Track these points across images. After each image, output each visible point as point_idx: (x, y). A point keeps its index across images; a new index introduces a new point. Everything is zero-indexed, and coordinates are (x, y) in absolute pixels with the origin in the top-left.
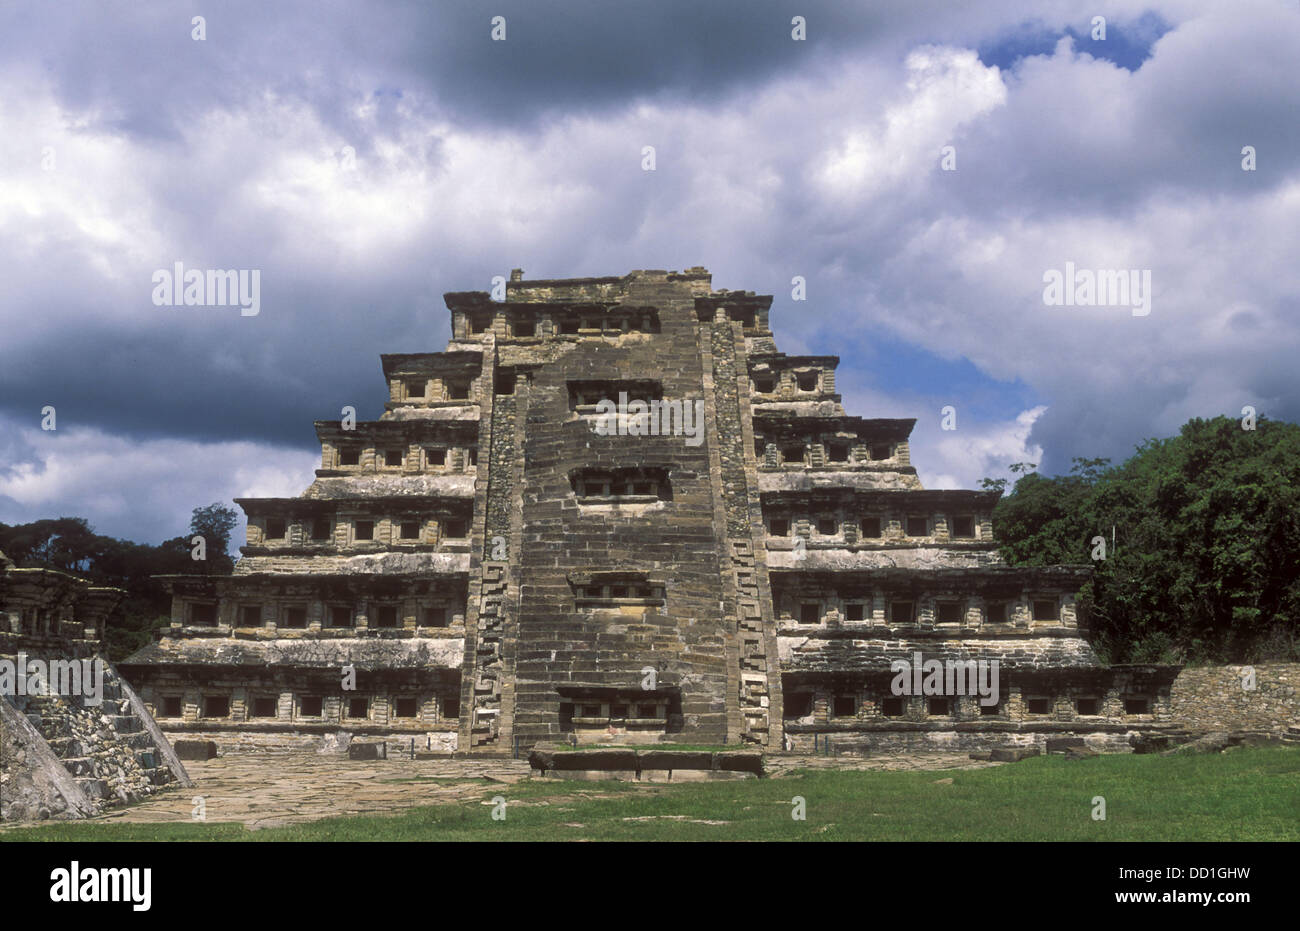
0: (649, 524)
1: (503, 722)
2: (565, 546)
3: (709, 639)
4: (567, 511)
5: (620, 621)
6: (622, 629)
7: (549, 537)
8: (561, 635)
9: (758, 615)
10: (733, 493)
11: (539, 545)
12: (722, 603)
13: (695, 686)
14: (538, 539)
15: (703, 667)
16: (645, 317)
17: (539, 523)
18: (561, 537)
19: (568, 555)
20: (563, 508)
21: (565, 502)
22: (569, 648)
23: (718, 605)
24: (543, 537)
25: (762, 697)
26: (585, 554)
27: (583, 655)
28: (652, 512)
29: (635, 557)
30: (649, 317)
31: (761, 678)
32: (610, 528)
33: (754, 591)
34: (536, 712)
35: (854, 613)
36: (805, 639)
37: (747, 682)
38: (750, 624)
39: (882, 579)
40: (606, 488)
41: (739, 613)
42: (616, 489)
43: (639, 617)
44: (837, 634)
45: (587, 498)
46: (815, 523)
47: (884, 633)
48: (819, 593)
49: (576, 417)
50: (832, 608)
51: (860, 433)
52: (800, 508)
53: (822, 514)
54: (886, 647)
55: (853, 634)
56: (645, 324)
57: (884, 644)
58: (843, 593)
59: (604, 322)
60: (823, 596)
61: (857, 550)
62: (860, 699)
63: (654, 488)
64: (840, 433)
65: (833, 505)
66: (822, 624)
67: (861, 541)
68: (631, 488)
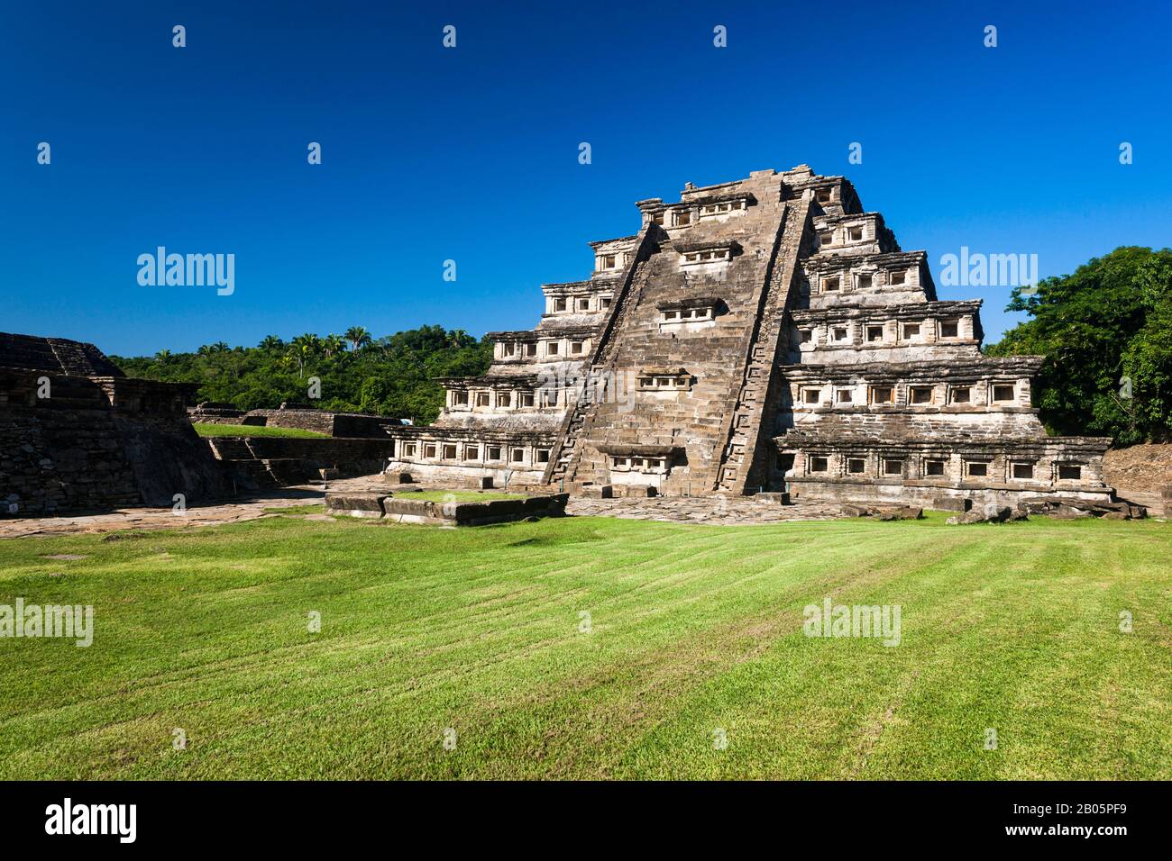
0: (701, 336)
2: (644, 353)
3: (712, 414)
4: (651, 331)
5: (661, 402)
6: (661, 408)
7: (636, 347)
10: (767, 313)
11: (629, 353)
12: (731, 389)
13: (695, 446)
14: (629, 349)
15: (703, 434)
16: (742, 200)
17: (633, 339)
18: (643, 346)
19: (644, 359)
20: (650, 328)
21: (652, 325)
23: (728, 391)
24: (632, 348)
25: (740, 456)
26: (654, 358)
27: (632, 424)
28: (705, 329)
29: (684, 359)
30: (744, 200)
31: (744, 441)
32: (676, 340)
33: (758, 381)
34: (592, 461)
35: (846, 396)
36: (804, 415)
37: (733, 445)
38: (747, 403)
39: (862, 370)
40: (678, 314)
41: (742, 396)
42: (686, 315)
43: (673, 399)
44: (827, 411)
45: (666, 322)
46: (832, 332)
47: (865, 411)
48: (818, 382)
49: (681, 270)
50: (828, 393)
51: (879, 266)
52: (820, 322)
53: (838, 326)
54: (865, 421)
55: (840, 412)
56: (743, 205)
57: (864, 419)
58: (836, 382)
59: (717, 207)
60: (820, 384)
61: (861, 350)
62: (830, 460)
63: (709, 313)
64: (865, 266)
65: (844, 318)
66: (820, 405)
67: (866, 343)
68: (694, 313)
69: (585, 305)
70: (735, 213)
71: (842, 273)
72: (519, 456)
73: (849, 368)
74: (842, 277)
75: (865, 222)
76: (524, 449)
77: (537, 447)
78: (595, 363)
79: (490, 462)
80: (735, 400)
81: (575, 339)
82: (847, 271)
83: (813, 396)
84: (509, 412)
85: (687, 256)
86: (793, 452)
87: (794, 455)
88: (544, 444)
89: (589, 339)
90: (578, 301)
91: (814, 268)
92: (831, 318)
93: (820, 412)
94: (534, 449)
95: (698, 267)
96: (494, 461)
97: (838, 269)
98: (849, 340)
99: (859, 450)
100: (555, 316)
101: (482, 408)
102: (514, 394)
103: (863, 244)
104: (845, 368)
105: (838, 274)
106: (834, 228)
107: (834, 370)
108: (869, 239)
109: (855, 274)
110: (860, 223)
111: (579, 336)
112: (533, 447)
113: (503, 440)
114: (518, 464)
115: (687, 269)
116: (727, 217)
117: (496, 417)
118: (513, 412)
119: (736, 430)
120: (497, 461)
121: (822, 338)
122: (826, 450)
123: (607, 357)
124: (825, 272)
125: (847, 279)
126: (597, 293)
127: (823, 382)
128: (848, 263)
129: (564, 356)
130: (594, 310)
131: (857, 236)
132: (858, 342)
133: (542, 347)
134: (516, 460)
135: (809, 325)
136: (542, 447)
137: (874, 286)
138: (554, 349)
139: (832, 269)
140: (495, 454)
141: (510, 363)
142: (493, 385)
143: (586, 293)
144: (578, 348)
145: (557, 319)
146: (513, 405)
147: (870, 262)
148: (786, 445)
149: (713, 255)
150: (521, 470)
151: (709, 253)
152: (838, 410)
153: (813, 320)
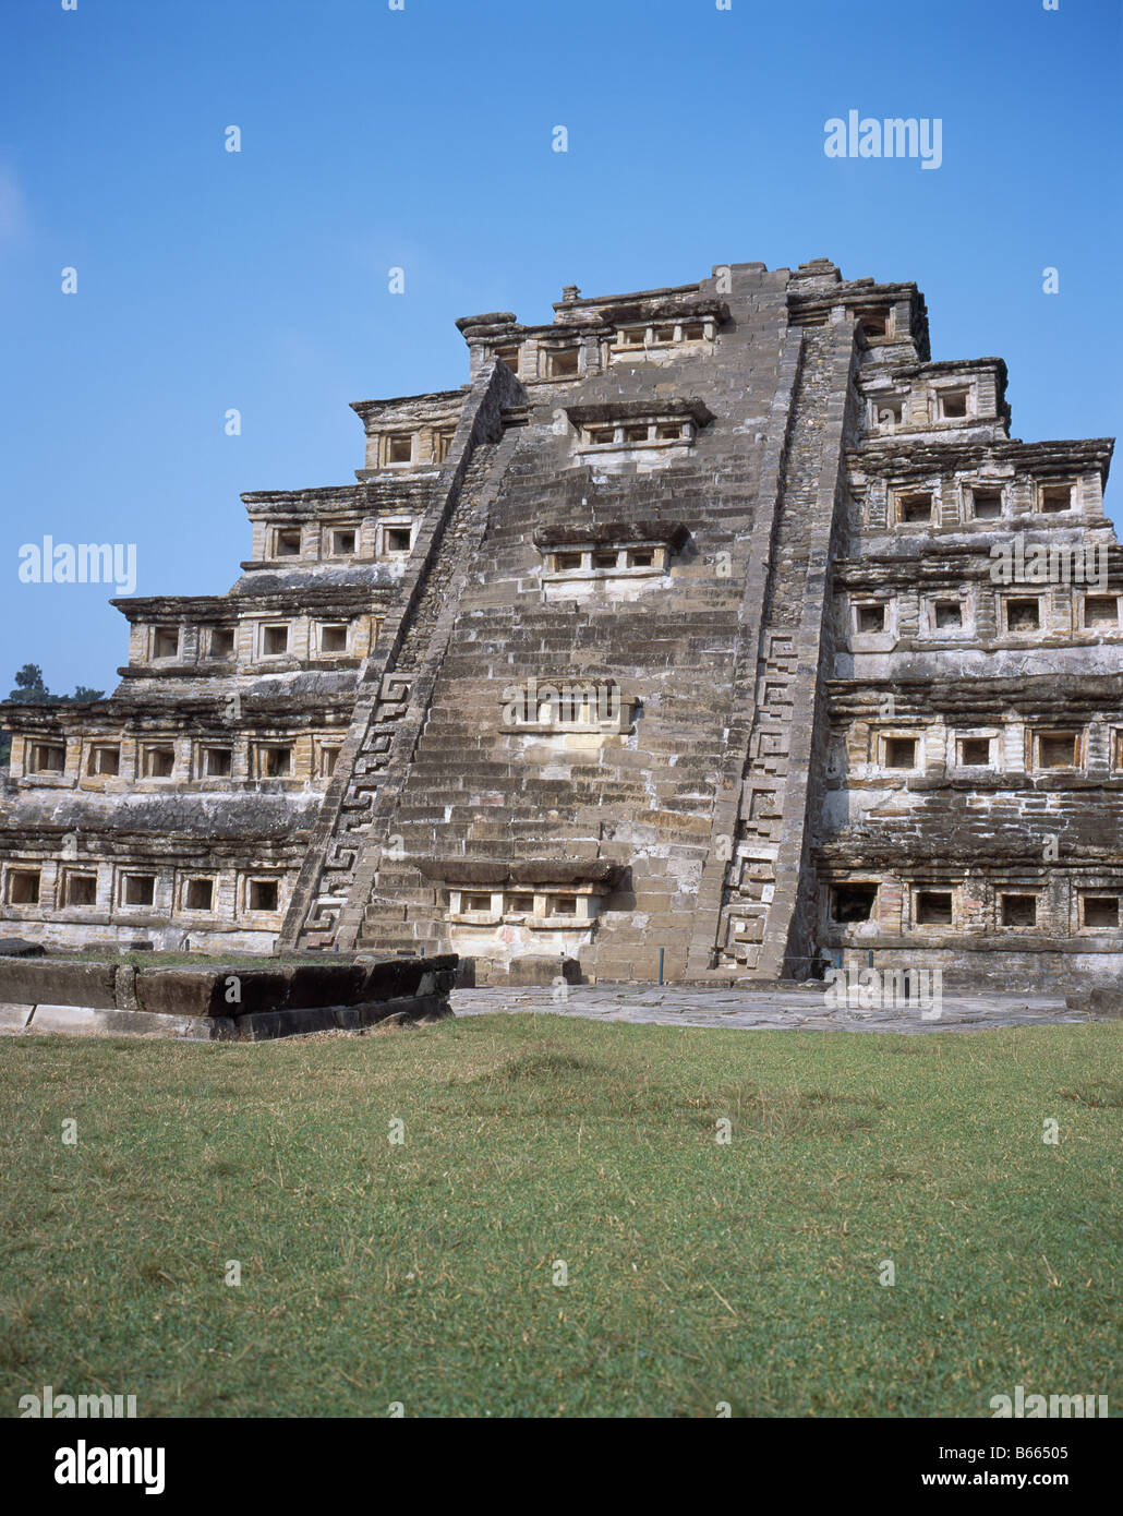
0: (644, 610)
1: (348, 917)
2: (509, 647)
3: (691, 788)
4: (524, 596)
5: (563, 760)
6: (564, 774)
7: (490, 633)
8: (467, 782)
9: (784, 749)
10: (790, 562)
11: (472, 646)
12: (727, 731)
13: (657, 863)
14: (472, 638)
15: (673, 834)
16: (706, 318)
17: (480, 614)
18: (506, 631)
19: (511, 660)
20: (520, 591)
21: (524, 584)
22: (476, 802)
23: (720, 734)
24: (480, 633)
25: (766, 886)
26: (535, 660)
27: (494, 812)
28: (653, 593)
29: (611, 661)
30: (711, 318)
31: (771, 853)
32: (583, 617)
33: (787, 712)
34: (401, 902)
35: (976, 751)
36: (887, 794)
37: (746, 860)
38: (770, 763)
39: (1015, 692)
40: (586, 559)
41: (754, 746)
42: (604, 560)
43: (593, 754)
44: (940, 786)
45: (557, 576)
46: (928, 608)
47: (1018, 783)
48: (914, 718)
49: (577, 463)
50: (937, 745)
51: (1019, 468)
52: (903, 585)
53: (940, 595)
54: (1022, 809)
55: (966, 786)
56: (708, 330)
57: (1021, 804)
58: (954, 717)
59: (649, 332)
60: (919, 724)
61: (995, 650)
62: (960, 897)
63: (659, 557)
64: (989, 469)
65: (956, 578)
66: (919, 770)
67: (1004, 636)
68: (623, 557)
69: (347, 542)
70: (691, 348)
71: (938, 482)
72: (201, 895)
73: (987, 685)
74: (937, 493)
75: (973, 378)
76: (217, 880)
77: (250, 872)
78: (391, 669)
79: (126, 910)
80: (742, 755)
81: (328, 617)
82: (948, 479)
83: (901, 752)
84: (169, 789)
85: (593, 432)
86: (874, 878)
87: (874, 886)
88: (267, 865)
89: (364, 618)
90: (330, 533)
91: (877, 469)
92: (928, 577)
93: (919, 788)
94: (241, 877)
95: (619, 458)
96: (136, 908)
97: (928, 473)
98: (968, 627)
99: (1024, 871)
100: (276, 566)
101: (101, 779)
102: (183, 747)
103: (972, 424)
104: (979, 686)
105: (929, 483)
106: (907, 388)
107: (952, 691)
108: (982, 415)
109: (965, 486)
110: (964, 379)
111: (340, 609)
112: (238, 871)
113: (164, 856)
114: (203, 915)
115: (592, 460)
116: (673, 354)
117: (136, 800)
118: (182, 788)
119: (750, 824)
120: (145, 908)
121: (909, 623)
122: (948, 872)
123: (419, 657)
124: (902, 480)
125: (949, 498)
126: (375, 514)
127: (925, 719)
128: (948, 460)
129: (302, 657)
130: (369, 555)
131: (955, 407)
132: (987, 632)
133: (249, 636)
134: (193, 905)
135: (878, 593)
136: (259, 871)
137: (1008, 513)
138: (277, 638)
139: (915, 473)
140: (141, 891)
141: (168, 674)
142: (130, 724)
143: (352, 513)
144: (336, 638)
145: (281, 574)
146: (178, 774)
147: (1000, 460)
148: (857, 862)
149: (652, 431)
150: (208, 929)
151: (645, 427)
152: (962, 782)
153: (891, 581)
